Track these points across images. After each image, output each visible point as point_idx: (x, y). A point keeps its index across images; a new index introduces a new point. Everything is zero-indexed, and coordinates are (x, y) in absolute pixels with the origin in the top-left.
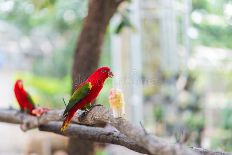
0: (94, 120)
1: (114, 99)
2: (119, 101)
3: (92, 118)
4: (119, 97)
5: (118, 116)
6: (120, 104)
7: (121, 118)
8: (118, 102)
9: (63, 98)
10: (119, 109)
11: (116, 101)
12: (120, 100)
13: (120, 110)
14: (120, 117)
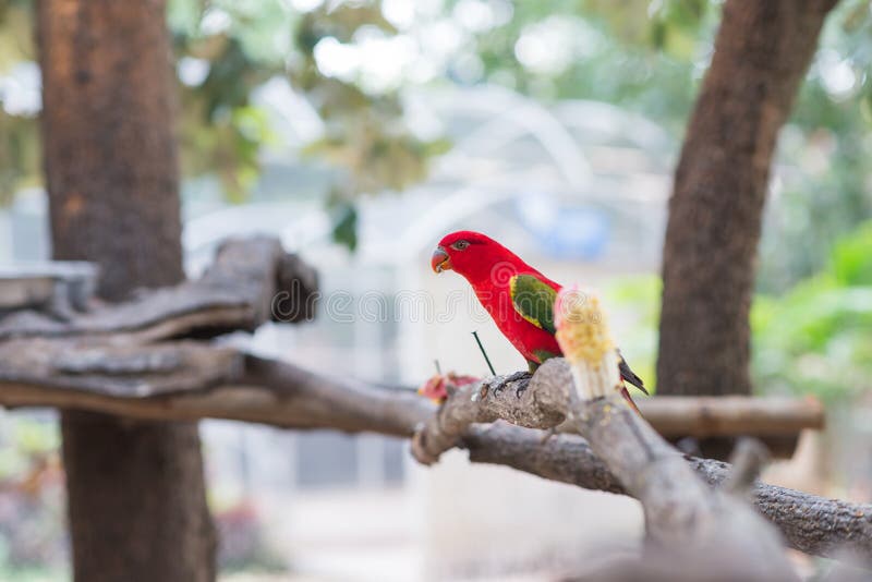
0: (542, 410)
1: (569, 328)
2: (589, 333)
3: (537, 405)
4: (590, 318)
5: (592, 391)
6: (593, 345)
7: (602, 398)
8: (584, 339)
9: (475, 333)
10: (593, 365)
11: (579, 336)
12: (595, 328)
13: (597, 369)
14: (598, 394)
